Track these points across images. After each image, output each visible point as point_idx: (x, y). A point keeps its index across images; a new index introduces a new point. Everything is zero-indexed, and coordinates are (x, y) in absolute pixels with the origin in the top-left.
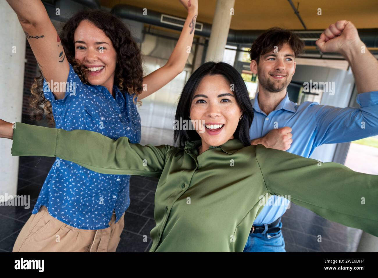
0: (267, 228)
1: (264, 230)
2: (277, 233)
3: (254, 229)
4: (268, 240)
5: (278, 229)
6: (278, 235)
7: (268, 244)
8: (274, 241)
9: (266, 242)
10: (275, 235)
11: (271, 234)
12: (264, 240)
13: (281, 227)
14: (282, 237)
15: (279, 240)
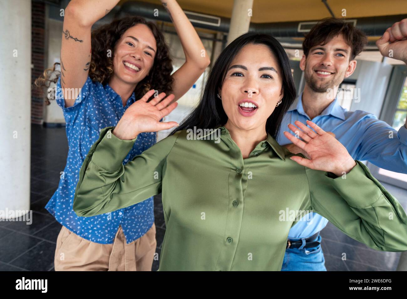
0: (304, 243)
1: (301, 245)
2: (315, 248)
3: (290, 244)
4: (306, 256)
5: (317, 244)
6: (317, 251)
7: (306, 260)
8: (313, 257)
9: (305, 258)
10: (314, 250)
11: (309, 249)
12: (302, 256)
13: (320, 241)
14: (322, 252)
15: (319, 255)
